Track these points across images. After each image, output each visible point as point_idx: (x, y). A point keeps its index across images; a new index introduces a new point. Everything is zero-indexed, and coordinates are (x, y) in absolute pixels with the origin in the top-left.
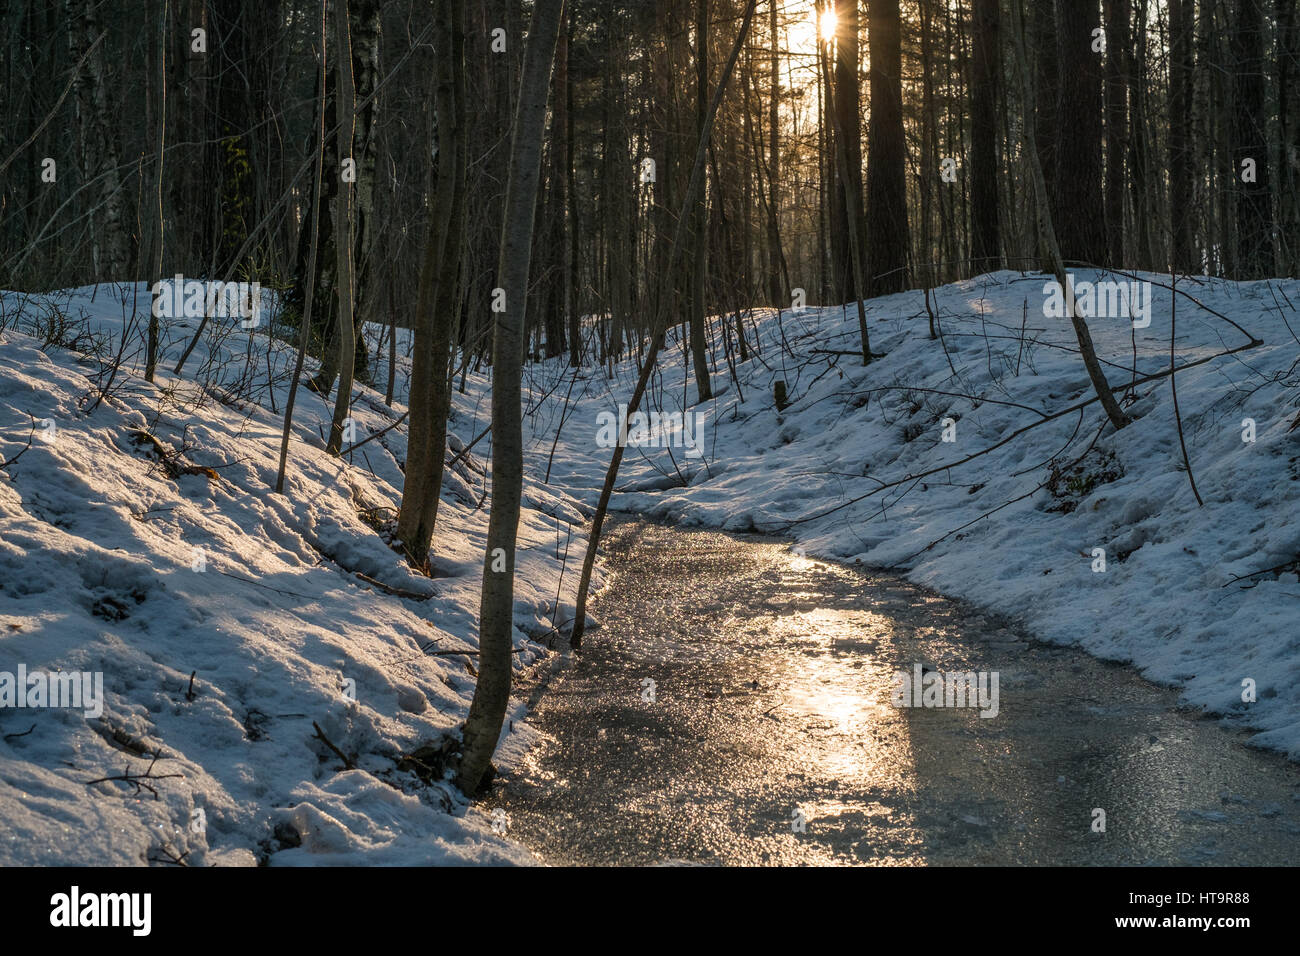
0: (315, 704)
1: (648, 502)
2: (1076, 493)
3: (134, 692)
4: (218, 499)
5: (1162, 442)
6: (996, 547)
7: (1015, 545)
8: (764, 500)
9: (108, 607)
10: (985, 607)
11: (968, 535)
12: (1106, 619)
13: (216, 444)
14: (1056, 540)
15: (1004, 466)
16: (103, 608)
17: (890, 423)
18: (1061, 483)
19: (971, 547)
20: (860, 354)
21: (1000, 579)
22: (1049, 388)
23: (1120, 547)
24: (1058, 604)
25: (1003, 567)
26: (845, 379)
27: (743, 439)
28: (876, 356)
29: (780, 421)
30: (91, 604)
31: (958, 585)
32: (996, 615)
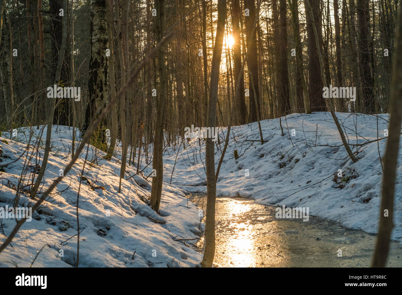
0: (164, 259)
1: (203, 189)
2: (344, 182)
3: (119, 258)
4: (106, 196)
5: (370, 166)
6: (323, 199)
7: (329, 199)
8: (241, 187)
9: (101, 232)
10: (326, 218)
11: (312, 196)
12: (367, 221)
13: (100, 179)
14: (342, 197)
15: (316, 174)
16: (100, 233)
17: (275, 162)
18: (338, 179)
19: (314, 200)
20: (260, 141)
21: (328, 209)
22: (327, 150)
23: (364, 198)
24: (350, 217)
25: (327, 206)
26: (257, 149)
27: (225, 168)
28: (265, 141)
29: (237, 162)
30: (97, 231)
31: (314, 212)
32: (330, 221)
